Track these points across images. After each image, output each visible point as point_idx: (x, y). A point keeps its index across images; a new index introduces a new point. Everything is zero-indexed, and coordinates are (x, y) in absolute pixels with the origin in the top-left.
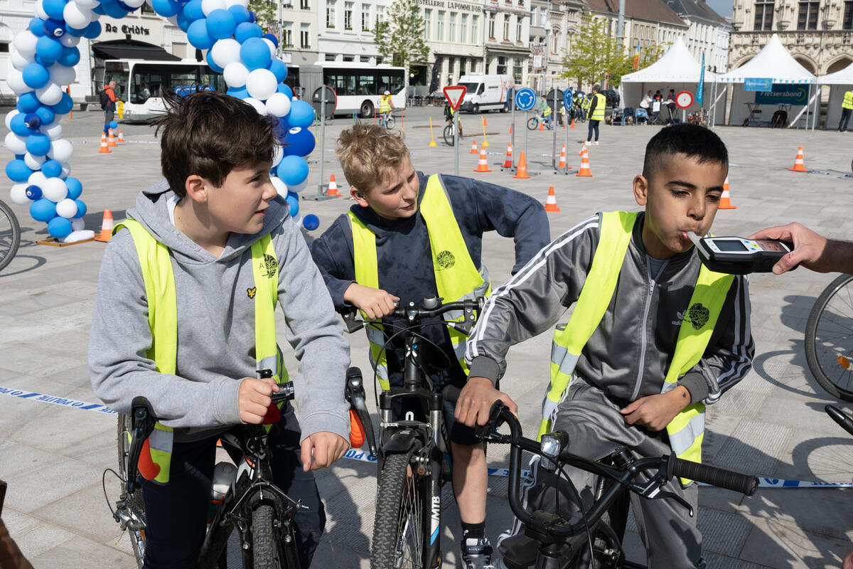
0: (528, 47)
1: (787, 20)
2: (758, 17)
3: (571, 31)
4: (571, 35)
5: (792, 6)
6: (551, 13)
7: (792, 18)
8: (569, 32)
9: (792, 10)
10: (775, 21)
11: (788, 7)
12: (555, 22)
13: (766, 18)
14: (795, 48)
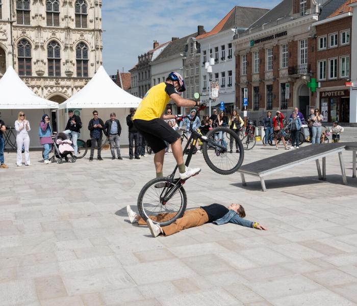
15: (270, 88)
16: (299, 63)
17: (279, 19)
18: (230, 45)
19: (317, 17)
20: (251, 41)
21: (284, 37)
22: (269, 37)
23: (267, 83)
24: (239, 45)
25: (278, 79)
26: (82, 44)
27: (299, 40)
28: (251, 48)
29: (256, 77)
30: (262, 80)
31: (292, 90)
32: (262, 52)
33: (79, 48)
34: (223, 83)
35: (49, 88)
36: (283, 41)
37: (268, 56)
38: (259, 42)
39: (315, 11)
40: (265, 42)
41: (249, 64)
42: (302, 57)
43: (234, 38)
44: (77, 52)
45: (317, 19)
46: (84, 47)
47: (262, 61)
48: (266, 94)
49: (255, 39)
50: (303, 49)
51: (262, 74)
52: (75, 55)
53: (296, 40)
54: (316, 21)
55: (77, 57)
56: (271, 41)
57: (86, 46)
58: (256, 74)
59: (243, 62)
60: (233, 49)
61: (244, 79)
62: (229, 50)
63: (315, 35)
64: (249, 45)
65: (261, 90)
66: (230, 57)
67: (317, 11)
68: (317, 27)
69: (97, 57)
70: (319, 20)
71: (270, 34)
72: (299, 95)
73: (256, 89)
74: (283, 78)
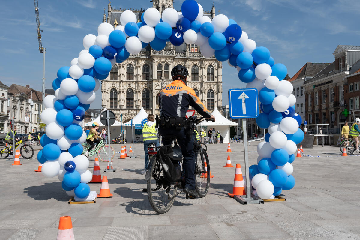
0: (7, 114)
1: (122, 105)
2: (112, 103)
3: (22, 108)
4: (22, 110)
5: (124, 100)
6: (12, 100)
7: (124, 104)
8: (20, 109)
9: (124, 101)
10: (118, 105)
11: (123, 100)
12: (14, 104)
13: (115, 104)
14: (127, 115)
15: (324, 114)
16: (340, 99)
17: (322, 75)
18: (302, 88)
19: (348, 73)
20: (313, 86)
21: (331, 84)
22: (323, 84)
23: (323, 111)
24: (307, 87)
25: (329, 109)
26: (211, 90)
27: (340, 86)
28: (313, 90)
29: (317, 108)
30: (320, 109)
31: (336, 115)
32: (320, 92)
33: (209, 92)
34: (298, 111)
36: (331, 86)
37: (324, 95)
38: (318, 86)
39: (347, 69)
40: (321, 87)
41: (313, 99)
42: (342, 95)
43: (304, 83)
44: (208, 95)
45: (348, 74)
46: (212, 92)
47: (320, 98)
48: (322, 118)
49: (316, 84)
50: (342, 91)
51: (320, 106)
52: (207, 96)
53: (338, 85)
54: (347, 75)
55: (208, 98)
56: (324, 86)
57: (213, 91)
58: (317, 106)
59: (310, 98)
60: (304, 90)
61: (310, 109)
62: (302, 91)
63: (347, 83)
64: (312, 88)
65: (319, 116)
66: (302, 95)
67: (348, 69)
68: (348, 78)
69: (219, 97)
70: (349, 74)
71: (324, 82)
72: (341, 119)
73: (317, 115)
74: (331, 108)
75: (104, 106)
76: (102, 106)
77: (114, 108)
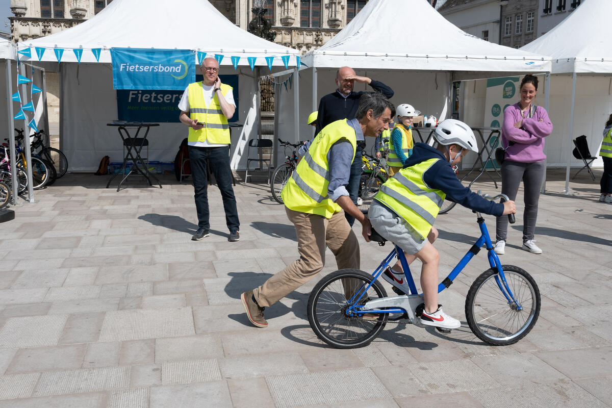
1: (81, 7)
35: (304, 48)
75: (18, 11)
76: (13, 9)
77: (53, 17)
